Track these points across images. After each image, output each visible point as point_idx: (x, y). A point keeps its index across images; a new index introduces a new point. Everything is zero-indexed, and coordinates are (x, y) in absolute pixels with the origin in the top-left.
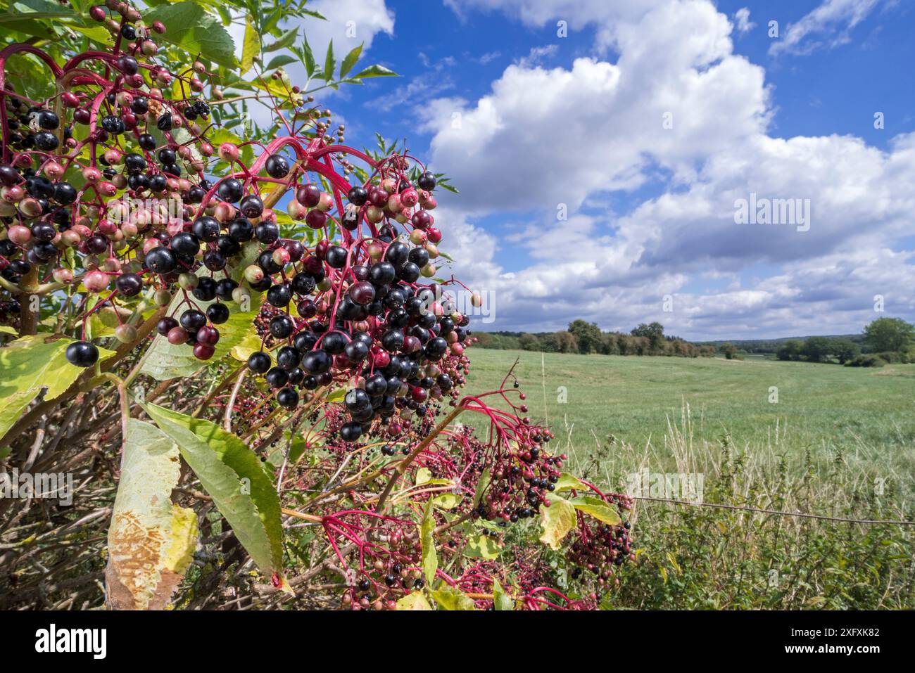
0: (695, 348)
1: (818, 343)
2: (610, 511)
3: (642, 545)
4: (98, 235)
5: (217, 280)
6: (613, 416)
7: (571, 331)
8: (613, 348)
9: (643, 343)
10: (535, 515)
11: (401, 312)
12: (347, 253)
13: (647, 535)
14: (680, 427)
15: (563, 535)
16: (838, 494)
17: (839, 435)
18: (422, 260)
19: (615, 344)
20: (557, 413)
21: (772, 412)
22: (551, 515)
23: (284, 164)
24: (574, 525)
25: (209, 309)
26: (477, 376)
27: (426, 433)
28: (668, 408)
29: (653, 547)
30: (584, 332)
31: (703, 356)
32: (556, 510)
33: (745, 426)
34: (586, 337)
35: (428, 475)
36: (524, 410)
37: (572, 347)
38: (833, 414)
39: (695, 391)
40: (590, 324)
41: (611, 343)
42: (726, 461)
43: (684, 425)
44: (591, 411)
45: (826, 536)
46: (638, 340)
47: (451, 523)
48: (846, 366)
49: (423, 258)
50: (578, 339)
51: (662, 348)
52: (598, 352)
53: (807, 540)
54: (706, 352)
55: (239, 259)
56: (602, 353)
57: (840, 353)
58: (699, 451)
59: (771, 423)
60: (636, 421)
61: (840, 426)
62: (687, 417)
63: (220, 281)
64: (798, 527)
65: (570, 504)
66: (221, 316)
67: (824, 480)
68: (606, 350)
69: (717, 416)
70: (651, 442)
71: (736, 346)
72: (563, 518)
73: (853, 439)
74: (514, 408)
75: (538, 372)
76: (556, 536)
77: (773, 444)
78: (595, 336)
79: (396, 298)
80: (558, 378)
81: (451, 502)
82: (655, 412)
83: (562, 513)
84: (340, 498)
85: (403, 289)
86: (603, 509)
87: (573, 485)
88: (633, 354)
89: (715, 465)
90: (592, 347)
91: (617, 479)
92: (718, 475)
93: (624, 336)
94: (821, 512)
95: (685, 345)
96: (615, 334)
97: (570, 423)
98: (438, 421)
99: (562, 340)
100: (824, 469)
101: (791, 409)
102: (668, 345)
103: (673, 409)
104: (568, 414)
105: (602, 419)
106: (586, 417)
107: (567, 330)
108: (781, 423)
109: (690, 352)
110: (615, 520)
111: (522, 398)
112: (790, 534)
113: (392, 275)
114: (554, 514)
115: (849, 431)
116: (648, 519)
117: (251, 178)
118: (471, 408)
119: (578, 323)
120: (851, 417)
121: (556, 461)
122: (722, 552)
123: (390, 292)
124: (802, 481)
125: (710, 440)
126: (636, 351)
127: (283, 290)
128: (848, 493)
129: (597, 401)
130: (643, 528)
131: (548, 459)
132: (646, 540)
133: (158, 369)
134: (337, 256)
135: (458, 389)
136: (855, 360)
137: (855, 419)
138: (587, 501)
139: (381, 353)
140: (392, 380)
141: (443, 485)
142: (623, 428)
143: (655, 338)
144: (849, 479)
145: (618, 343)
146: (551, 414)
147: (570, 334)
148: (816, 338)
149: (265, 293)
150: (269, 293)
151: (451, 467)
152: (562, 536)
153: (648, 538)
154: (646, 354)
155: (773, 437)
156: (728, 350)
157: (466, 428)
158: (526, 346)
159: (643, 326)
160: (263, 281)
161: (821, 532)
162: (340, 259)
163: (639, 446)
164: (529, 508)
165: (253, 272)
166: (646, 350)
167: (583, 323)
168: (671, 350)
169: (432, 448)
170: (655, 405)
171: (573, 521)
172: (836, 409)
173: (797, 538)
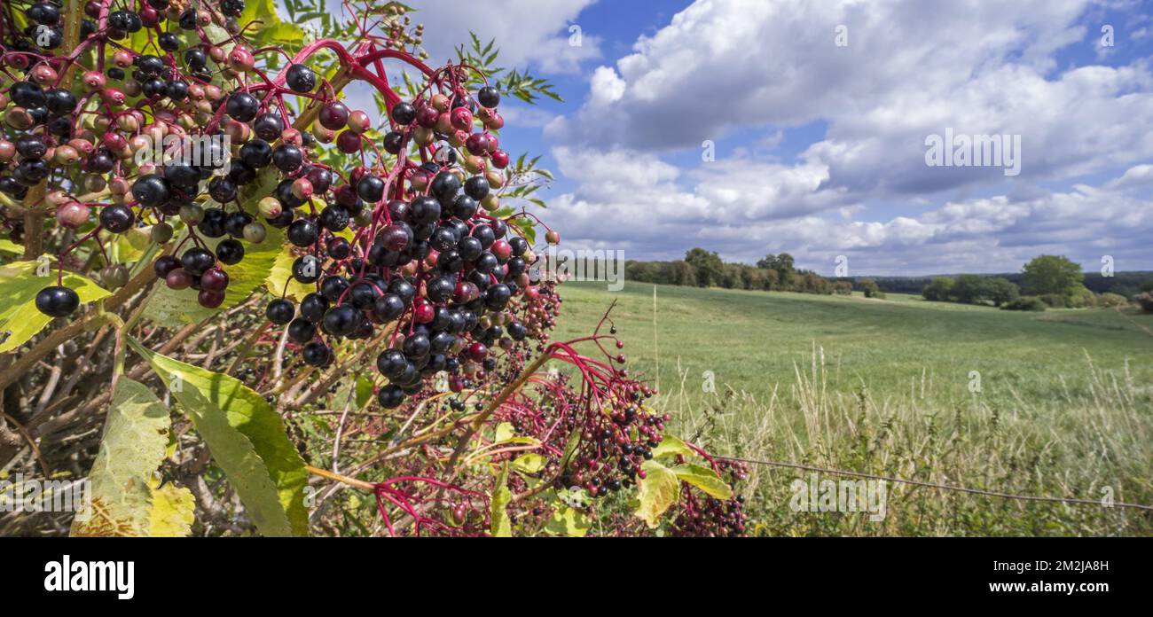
0: (829, 284)
1: (971, 283)
2: (720, 483)
3: (762, 514)
4: (104, 152)
5: (229, 211)
6: (734, 359)
7: (688, 260)
8: (736, 282)
9: (770, 277)
10: (631, 486)
11: (454, 254)
12: (384, 184)
13: (769, 502)
14: (809, 375)
15: (662, 510)
16: (991, 459)
17: (994, 388)
18: (480, 192)
19: (739, 277)
20: (670, 354)
21: (917, 360)
22: (650, 486)
23: (307, 76)
24: (675, 499)
25: (219, 247)
26: (580, 309)
27: (514, 377)
28: (798, 352)
29: (776, 516)
30: (703, 262)
31: (839, 293)
32: (655, 480)
33: (885, 375)
34: (704, 268)
35: (511, 431)
36: (620, 360)
37: (689, 279)
38: (987, 364)
39: (829, 333)
40: (711, 253)
41: (734, 276)
42: (863, 419)
43: (815, 374)
44: (709, 353)
45: (977, 509)
46: (764, 273)
47: (534, 490)
48: (1003, 308)
49: (482, 188)
50: (696, 270)
51: (791, 282)
52: (719, 285)
53: (955, 513)
54: (843, 288)
55: (255, 189)
56: (723, 287)
57: (996, 294)
58: (831, 403)
59: (916, 373)
60: (760, 366)
61: (995, 378)
62: (819, 363)
63: (232, 215)
64: (944, 496)
65: (673, 474)
66: (233, 256)
67: (976, 441)
68: (728, 284)
69: (853, 363)
70: (777, 393)
71: (876, 282)
72: (663, 489)
73: (1010, 395)
74: (610, 357)
75: (649, 306)
76: (654, 511)
77: (918, 398)
78: (716, 267)
79: (445, 238)
80: (672, 314)
81: (536, 464)
82: (782, 356)
83: (663, 484)
84: (412, 452)
85: (454, 227)
86: (711, 481)
87: (678, 450)
88: (758, 289)
89: (850, 422)
90: (711, 279)
91: (737, 435)
92: (854, 435)
93: (749, 268)
94: (972, 480)
95: (818, 280)
96: (738, 265)
97: (684, 367)
98: (526, 366)
99: (678, 271)
100: (976, 429)
101: (938, 357)
102: (798, 279)
103: (803, 353)
104: (682, 356)
105: (721, 362)
106: (702, 360)
107: (683, 260)
108: (928, 372)
109: (824, 288)
110: (725, 494)
111: (619, 346)
112: (935, 505)
113: (437, 213)
114: (652, 485)
115: (1007, 384)
116: (771, 483)
117: (274, 90)
118: (559, 357)
119: (697, 252)
120: (1007, 367)
121: (657, 421)
122: (856, 525)
123: (437, 231)
124: (949, 443)
125: (844, 390)
126: (763, 285)
127: (307, 227)
128: (1003, 458)
129: (716, 342)
130: (764, 493)
131: (648, 419)
132: (768, 507)
133: (162, 314)
134: (372, 187)
135: (547, 332)
136: (1012, 302)
137: (1012, 370)
138: (694, 469)
139: (425, 305)
140: (441, 336)
141: (526, 444)
142: (745, 374)
143: (784, 271)
144: (1005, 442)
145: (742, 276)
146: (663, 355)
147: (687, 264)
148: (969, 277)
149: (285, 230)
150: (290, 230)
151: (538, 421)
152: (661, 512)
153: (770, 505)
154: (773, 289)
155: (918, 389)
156: (867, 287)
157: (560, 375)
158: (636, 277)
159: (770, 258)
160: (282, 215)
161: (973, 504)
162: (376, 192)
163: (762, 395)
164: (621, 477)
165: (270, 205)
166: (773, 285)
167: (703, 251)
168: (802, 286)
169: (519, 399)
170: (783, 347)
171: (675, 494)
172: (990, 358)
173: (943, 512)
